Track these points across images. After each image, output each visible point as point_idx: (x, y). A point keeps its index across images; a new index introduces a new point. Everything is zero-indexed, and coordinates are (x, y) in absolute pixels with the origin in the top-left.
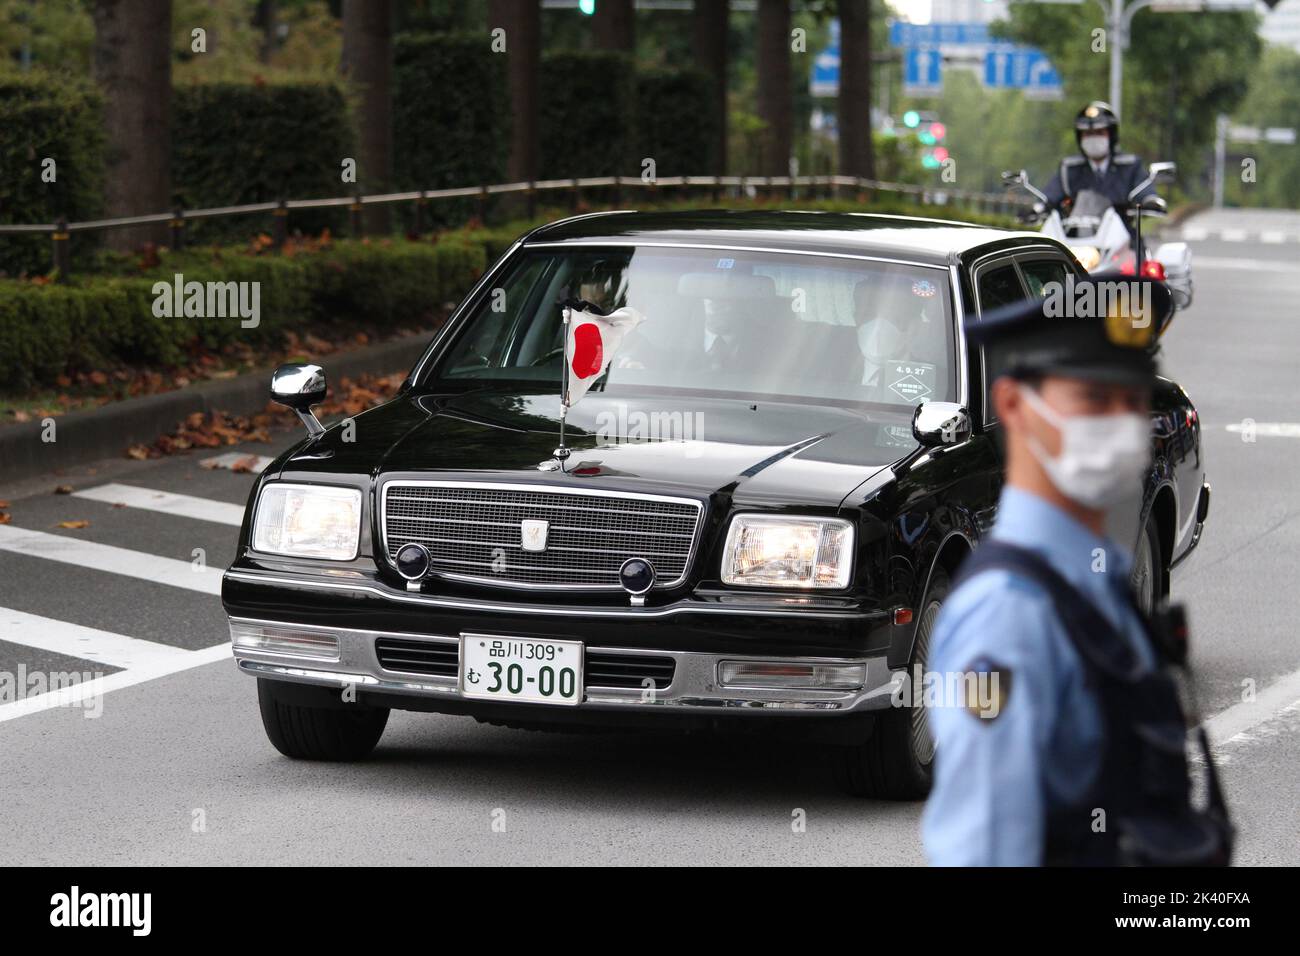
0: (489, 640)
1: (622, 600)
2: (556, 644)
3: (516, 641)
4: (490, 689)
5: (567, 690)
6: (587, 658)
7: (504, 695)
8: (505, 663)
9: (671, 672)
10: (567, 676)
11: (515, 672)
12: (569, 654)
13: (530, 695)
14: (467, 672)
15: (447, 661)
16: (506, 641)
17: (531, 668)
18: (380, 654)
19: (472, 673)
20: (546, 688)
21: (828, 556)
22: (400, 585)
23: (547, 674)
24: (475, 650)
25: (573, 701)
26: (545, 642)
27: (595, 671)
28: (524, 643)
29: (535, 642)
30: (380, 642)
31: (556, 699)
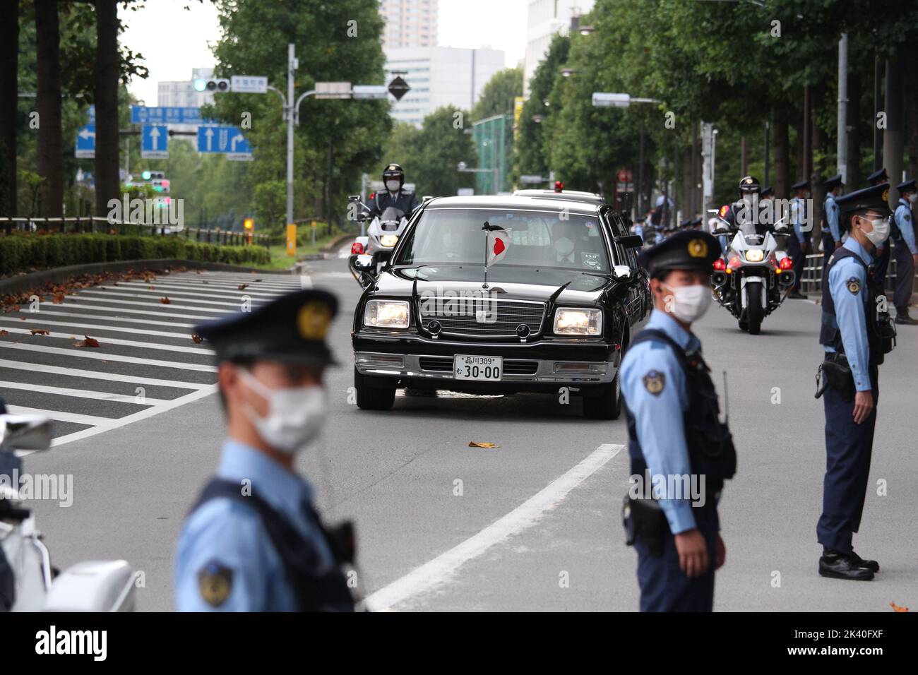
0: (465, 357)
1: (517, 341)
2: (492, 358)
3: (476, 357)
4: (466, 376)
5: (496, 376)
6: (504, 363)
7: (471, 378)
8: (472, 366)
9: (536, 368)
10: (496, 370)
11: (476, 369)
12: (497, 362)
13: (482, 378)
14: (457, 369)
15: (449, 365)
16: (472, 357)
17: (482, 367)
18: (421, 363)
19: (458, 370)
20: (488, 375)
21: (592, 323)
22: (429, 337)
23: (488, 369)
24: (460, 362)
25: (499, 380)
26: (488, 357)
27: (507, 367)
28: (480, 358)
29: (484, 357)
30: (421, 359)
31: (492, 379)
